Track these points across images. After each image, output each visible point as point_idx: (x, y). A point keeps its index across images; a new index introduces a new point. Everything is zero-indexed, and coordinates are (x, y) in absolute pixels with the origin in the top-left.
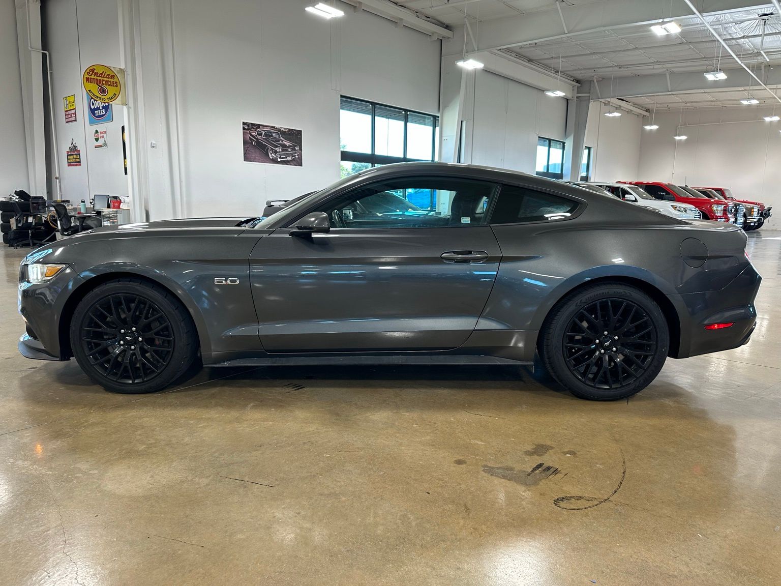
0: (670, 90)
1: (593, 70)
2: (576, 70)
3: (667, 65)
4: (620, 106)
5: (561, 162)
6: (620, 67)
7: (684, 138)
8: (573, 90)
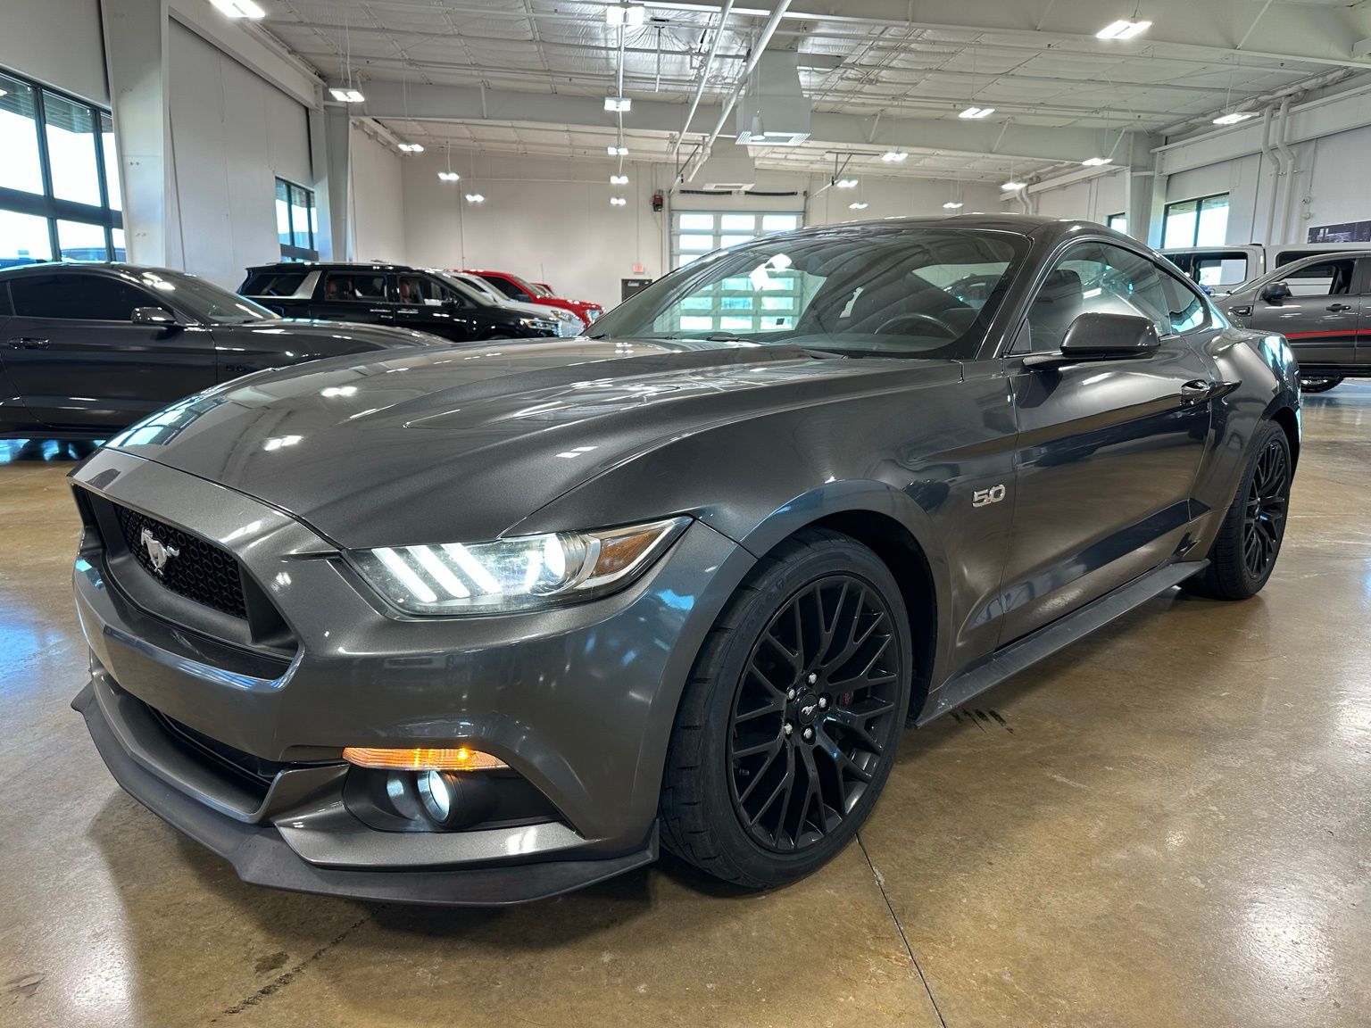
0: (485, 116)
1: (365, 61)
2: (331, 55)
3: (487, 74)
4: (376, 133)
5: (307, 230)
6: (412, 62)
7: (479, 198)
8: (316, 92)
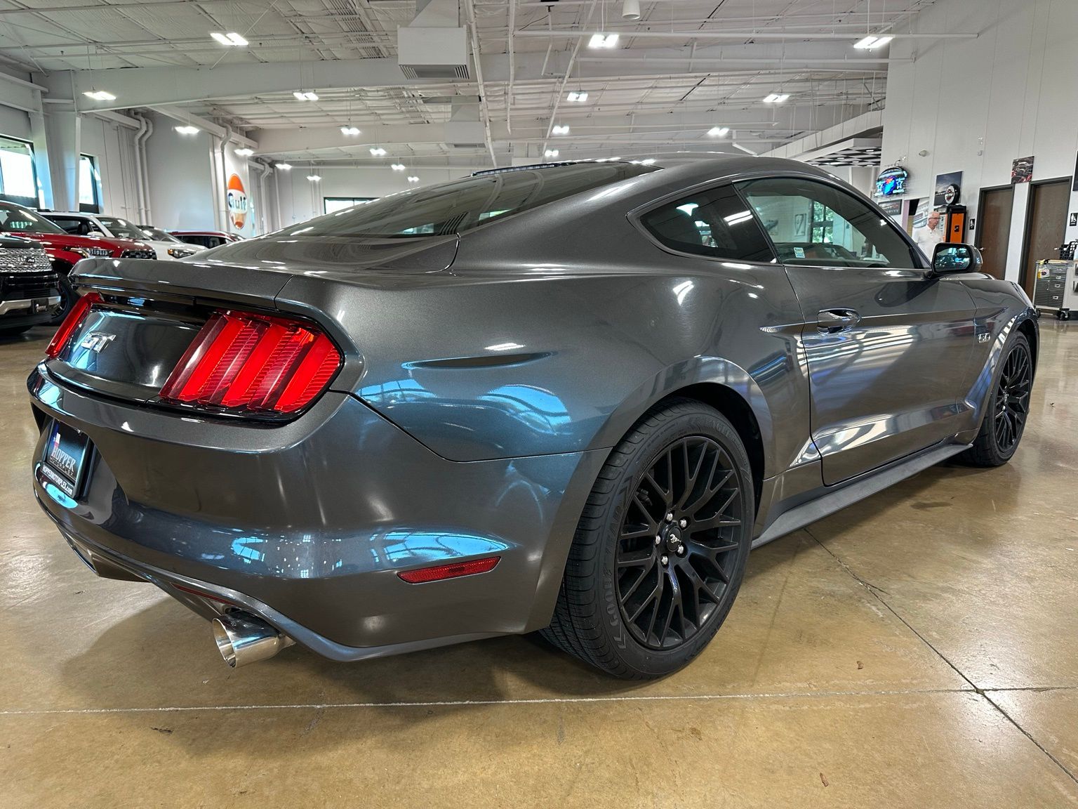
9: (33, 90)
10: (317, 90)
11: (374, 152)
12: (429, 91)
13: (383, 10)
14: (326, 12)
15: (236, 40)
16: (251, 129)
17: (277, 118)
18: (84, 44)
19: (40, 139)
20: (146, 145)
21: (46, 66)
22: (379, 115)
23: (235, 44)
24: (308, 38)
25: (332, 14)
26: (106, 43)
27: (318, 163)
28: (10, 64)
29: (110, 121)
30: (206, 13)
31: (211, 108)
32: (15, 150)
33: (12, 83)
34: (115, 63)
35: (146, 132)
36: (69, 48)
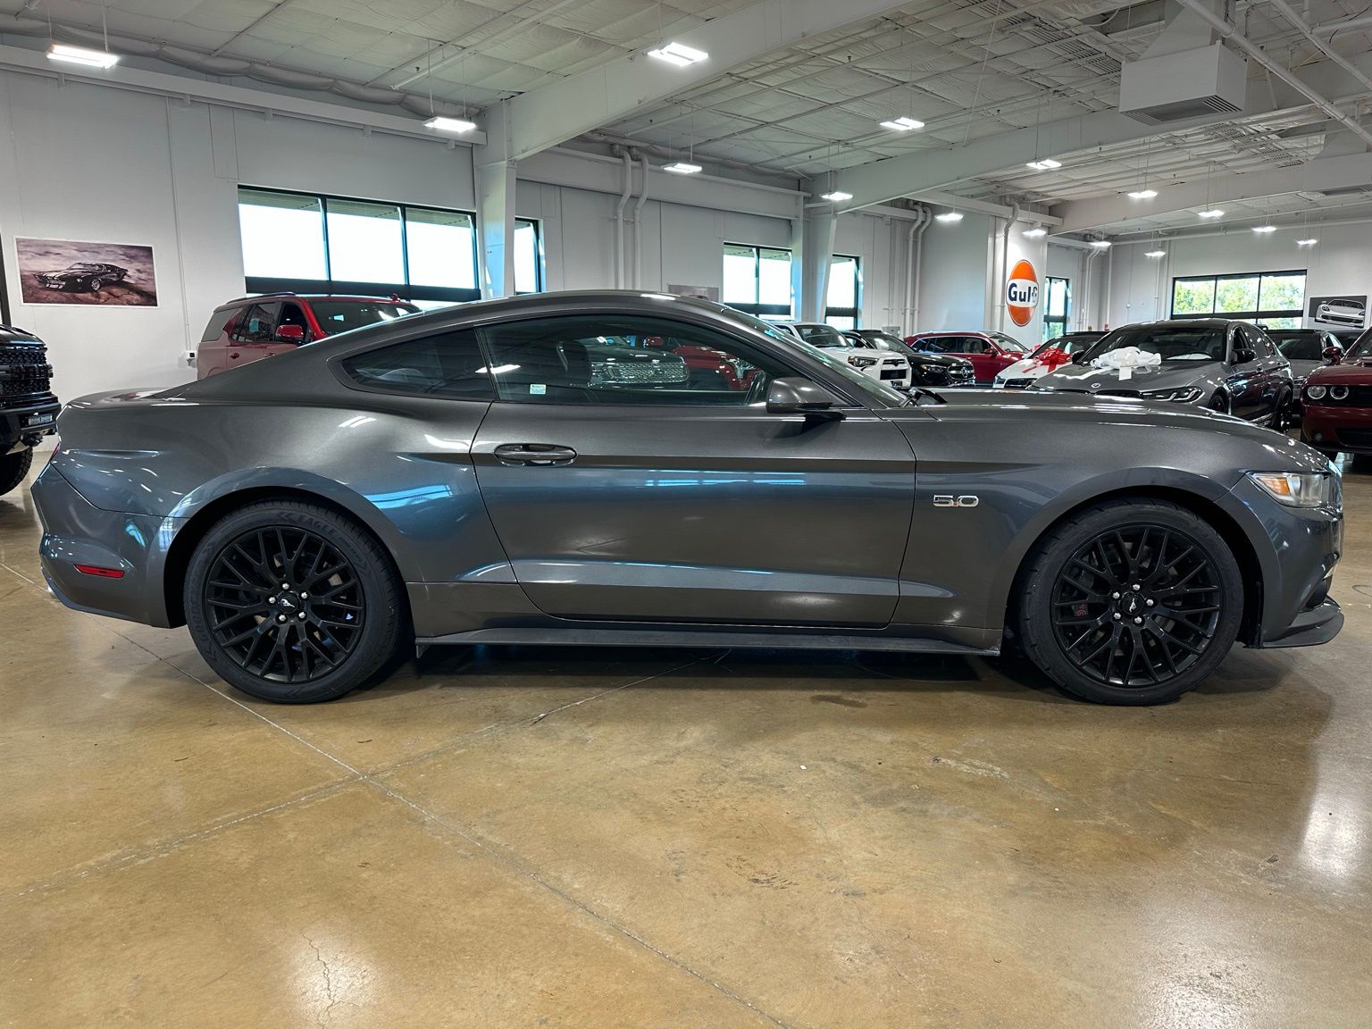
9: (797, 197)
10: (1059, 157)
11: (1204, 215)
12: (1280, 121)
13: (1133, 40)
14: (1061, 59)
15: (906, 124)
16: (1054, 203)
17: (1078, 186)
18: (825, 146)
19: (798, 246)
20: (923, 238)
21: (808, 171)
22: (1221, 163)
23: (910, 128)
24: (1058, 91)
25: (1070, 60)
26: (849, 140)
27: (1171, 233)
28: (779, 174)
29: (882, 217)
30: (927, 91)
31: (994, 186)
32: (780, 258)
33: (776, 193)
34: (865, 158)
35: (923, 222)
36: (816, 151)
